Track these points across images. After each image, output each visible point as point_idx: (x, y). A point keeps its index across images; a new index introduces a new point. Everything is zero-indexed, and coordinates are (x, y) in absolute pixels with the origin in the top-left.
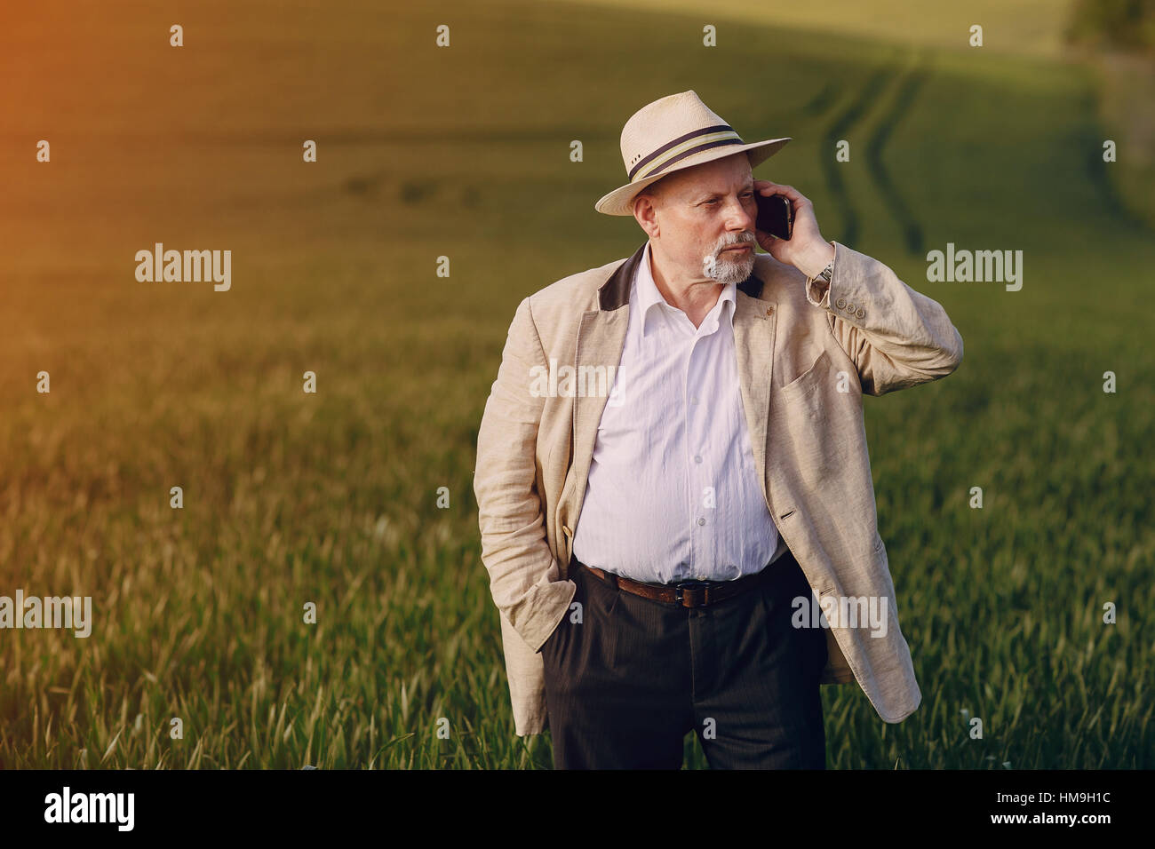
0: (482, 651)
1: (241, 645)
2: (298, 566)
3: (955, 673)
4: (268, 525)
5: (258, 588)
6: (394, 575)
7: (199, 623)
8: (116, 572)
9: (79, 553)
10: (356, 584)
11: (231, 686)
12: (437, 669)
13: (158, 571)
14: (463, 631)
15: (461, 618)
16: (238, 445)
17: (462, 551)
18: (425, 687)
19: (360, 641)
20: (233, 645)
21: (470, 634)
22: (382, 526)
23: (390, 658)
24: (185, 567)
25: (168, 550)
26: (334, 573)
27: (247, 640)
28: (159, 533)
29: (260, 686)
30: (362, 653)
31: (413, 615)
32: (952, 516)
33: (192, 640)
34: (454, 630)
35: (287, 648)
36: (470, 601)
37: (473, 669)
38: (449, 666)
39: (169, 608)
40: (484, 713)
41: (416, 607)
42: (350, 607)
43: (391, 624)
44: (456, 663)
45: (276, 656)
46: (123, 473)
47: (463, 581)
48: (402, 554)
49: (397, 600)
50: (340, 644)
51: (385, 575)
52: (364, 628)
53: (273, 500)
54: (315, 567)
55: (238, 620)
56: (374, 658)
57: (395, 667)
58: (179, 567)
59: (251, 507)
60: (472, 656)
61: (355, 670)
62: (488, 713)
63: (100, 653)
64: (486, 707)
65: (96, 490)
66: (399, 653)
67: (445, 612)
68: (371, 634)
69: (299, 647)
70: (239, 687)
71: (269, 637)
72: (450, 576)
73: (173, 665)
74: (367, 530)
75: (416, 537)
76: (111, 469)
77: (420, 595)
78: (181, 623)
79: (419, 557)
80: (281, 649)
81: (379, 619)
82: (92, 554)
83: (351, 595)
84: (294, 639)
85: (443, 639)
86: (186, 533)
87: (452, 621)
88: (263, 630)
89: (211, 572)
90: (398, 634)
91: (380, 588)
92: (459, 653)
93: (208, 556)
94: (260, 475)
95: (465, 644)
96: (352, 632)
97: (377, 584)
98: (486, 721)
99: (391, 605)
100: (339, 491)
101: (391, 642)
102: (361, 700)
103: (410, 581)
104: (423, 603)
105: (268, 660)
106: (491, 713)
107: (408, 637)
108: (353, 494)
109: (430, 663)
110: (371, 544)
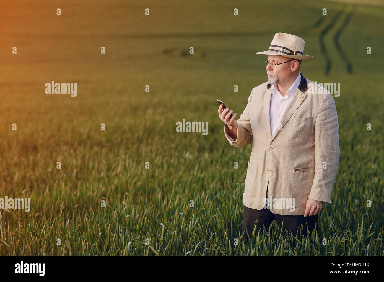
0: (220, 187)
1: (152, 187)
2: (165, 165)
7: (140, 180)
10: (183, 169)
14: (215, 181)
15: (214, 179)
17: (212, 162)
19: (186, 184)
23: (194, 188)
24: (133, 166)
25: (127, 161)
38: (212, 190)
44: (213, 190)
48: (195, 162)
49: (195, 174)
50: (181, 185)
52: (186, 181)
56: (190, 188)
57: (196, 191)
58: (131, 165)
60: (217, 188)
66: (197, 187)
67: (209, 177)
68: (188, 182)
69: (168, 187)
70: (153, 196)
71: (159, 184)
72: (209, 168)
73: (134, 190)
80: (163, 187)
82: (104, 162)
83: (181, 173)
84: (166, 184)
87: (211, 179)
91: (190, 170)
95: (215, 185)
103: (198, 169)
110: (185, 159)
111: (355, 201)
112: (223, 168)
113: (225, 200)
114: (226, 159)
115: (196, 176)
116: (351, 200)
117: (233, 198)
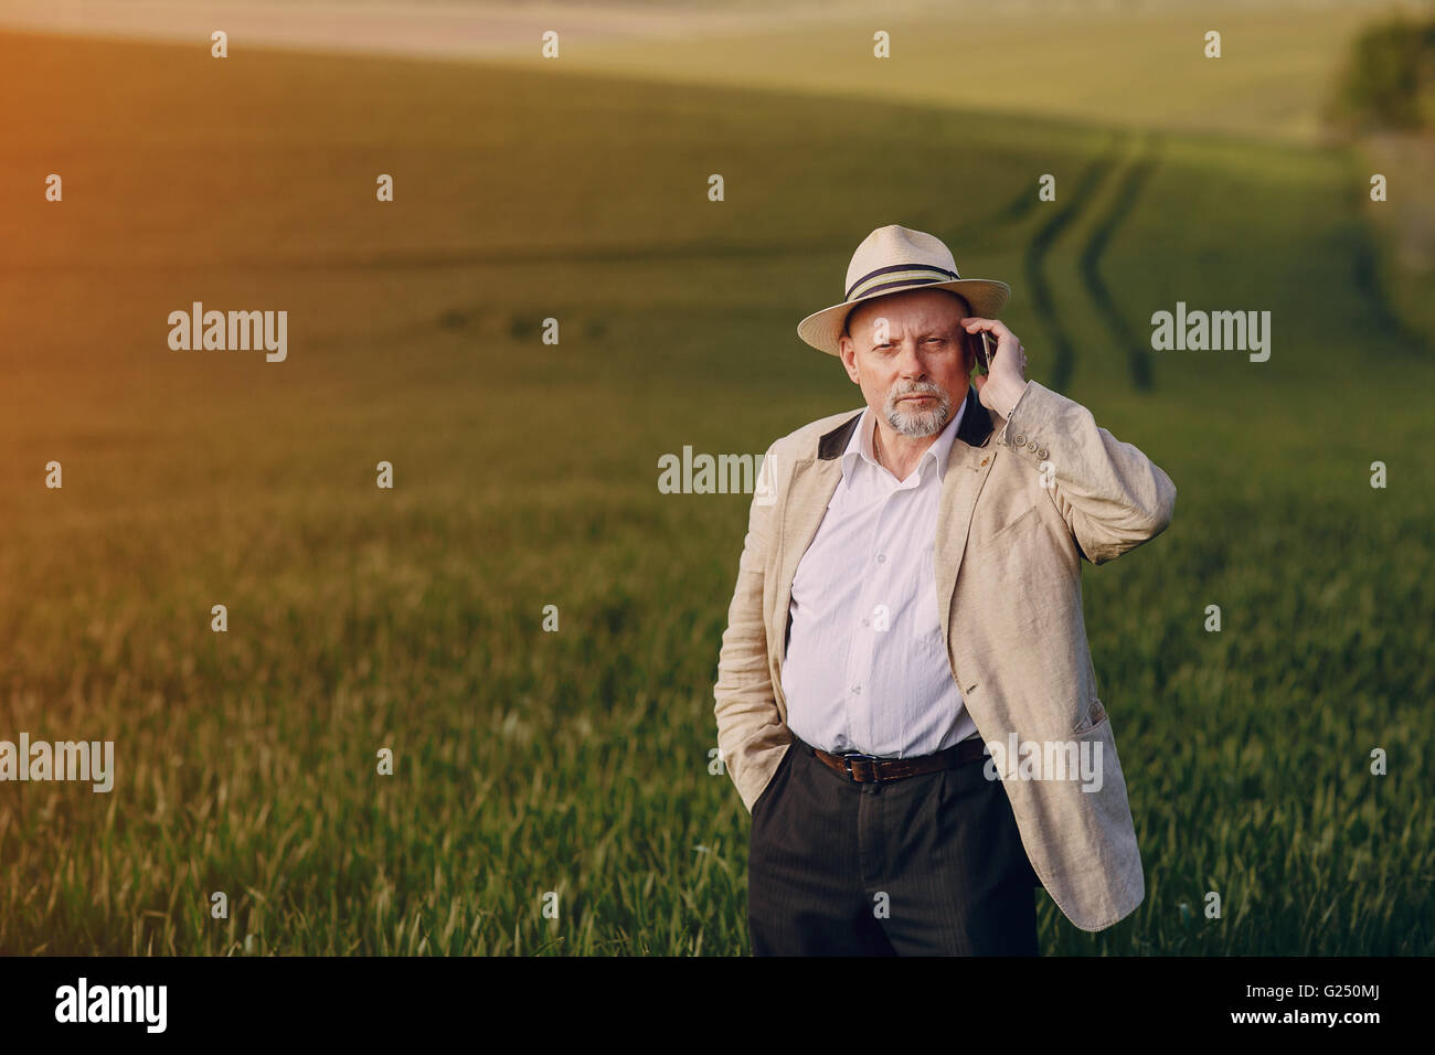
0: (634, 856)
1: (357, 860)
2: (417, 771)
3: (1174, 870)
4: (377, 726)
5: (372, 796)
6: (529, 775)
7: (308, 834)
8: (206, 779)
9: (159, 760)
10: (487, 786)
11: (349, 902)
12: (584, 879)
13: (255, 776)
14: (610, 837)
15: (608, 823)
16: (333, 634)
17: (606, 750)
18: (571, 899)
19: (495, 849)
20: (349, 858)
21: (618, 840)
22: (511, 724)
23: (530, 866)
24: (286, 772)
25: (266, 755)
26: (459, 776)
27: (363, 852)
28: (250, 736)
29: (383, 899)
30: (498, 863)
31: (552, 819)
32: (1176, 696)
33: (302, 851)
34: (601, 836)
35: (409, 861)
36: (617, 802)
37: (626, 877)
38: (598, 873)
39: (270, 819)
40: (641, 923)
41: (556, 813)
42: (479, 814)
43: (527, 833)
44: (605, 870)
45: (396, 870)
46: (200, 670)
47: (610, 781)
48: (537, 753)
49: (534, 803)
50: (471, 853)
51: (518, 777)
52: (498, 837)
53: (382, 697)
54: (436, 770)
55: (353, 831)
56: (510, 867)
57: (535, 877)
58: (279, 773)
59: (357, 703)
60: (623, 864)
61: (491, 878)
62: (644, 923)
63: (199, 869)
64: (643, 916)
65: (173, 691)
66: (538, 861)
67: (591, 816)
68: (505, 842)
69: (424, 860)
70: (358, 904)
71: (389, 848)
72: (593, 777)
73: (281, 880)
74: (495, 728)
75: (550, 734)
76: (188, 665)
77: (560, 797)
78: (286, 837)
79: (556, 755)
80: (403, 863)
81: (513, 825)
82: (176, 761)
83: (480, 799)
84: (418, 850)
85: (589, 846)
86: (282, 738)
87: (598, 826)
88: (380, 842)
89: (316, 778)
90: (536, 842)
91: (513, 790)
92: (607, 859)
93: (310, 761)
94: (364, 667)
95: (614, 851)
96: (485, 840)
97: (509, 787)
98: (644, 932)
99: (528, 810)
100: (457, 685)
101: (527, 851)
102: (500, 912)
103: (547, 782)
104: (563, 808)
105: (388, 872)
106: (649, 923)
107: (547, 843)
108: (473, 689)
109: (575, 872)
110: (500, 742)
111: (1178, 909)
112: (647, 777)
113: (652, 915)
114: (665, 738)
115: (539, 813)
116: (1160, 901)
117: (684, 903)
